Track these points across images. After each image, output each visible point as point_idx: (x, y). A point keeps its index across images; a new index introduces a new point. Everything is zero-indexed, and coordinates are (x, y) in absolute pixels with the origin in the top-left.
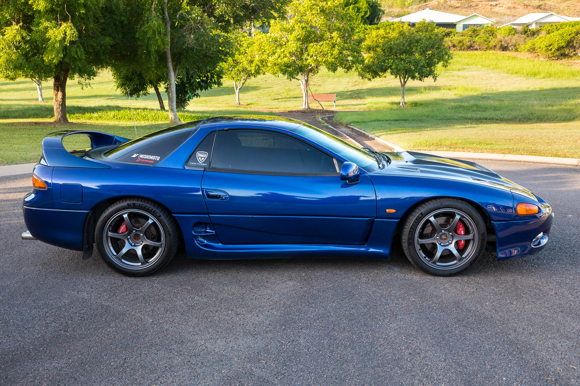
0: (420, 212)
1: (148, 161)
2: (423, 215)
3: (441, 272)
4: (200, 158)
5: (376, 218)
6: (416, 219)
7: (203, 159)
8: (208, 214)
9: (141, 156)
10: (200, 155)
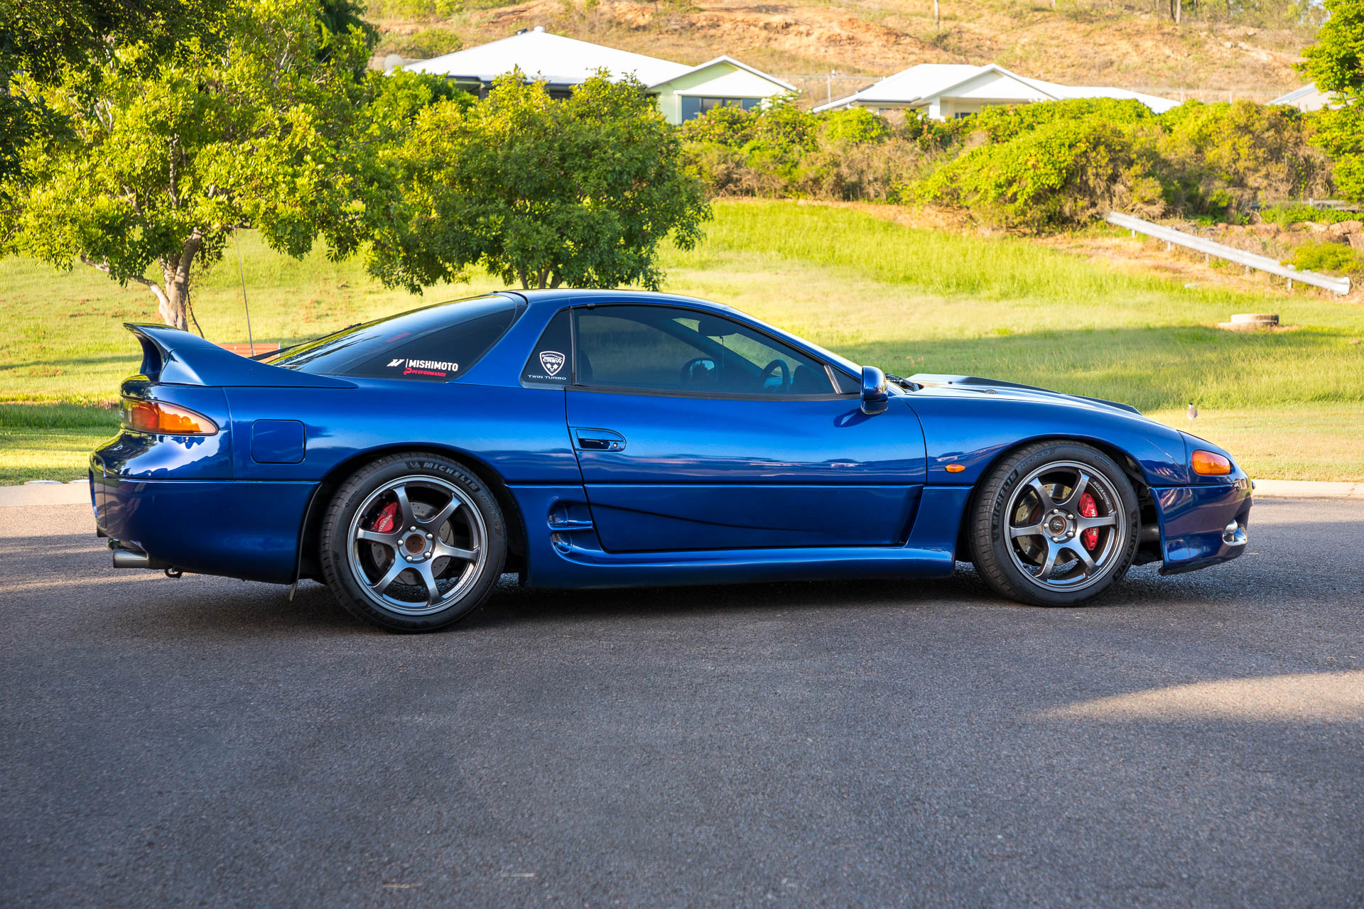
0: (1013, 469)
1: (432, 374)
2: (1018, 476)
3: (1058, 598)
4: (549, 366)
5: (927, 484)
6: (1006, 483)
7: (556, 366)
8: (582, 482)
9: (413, 363)
10: (549, 359)
